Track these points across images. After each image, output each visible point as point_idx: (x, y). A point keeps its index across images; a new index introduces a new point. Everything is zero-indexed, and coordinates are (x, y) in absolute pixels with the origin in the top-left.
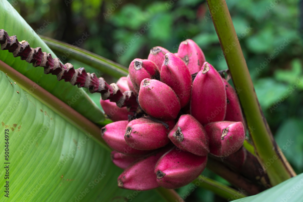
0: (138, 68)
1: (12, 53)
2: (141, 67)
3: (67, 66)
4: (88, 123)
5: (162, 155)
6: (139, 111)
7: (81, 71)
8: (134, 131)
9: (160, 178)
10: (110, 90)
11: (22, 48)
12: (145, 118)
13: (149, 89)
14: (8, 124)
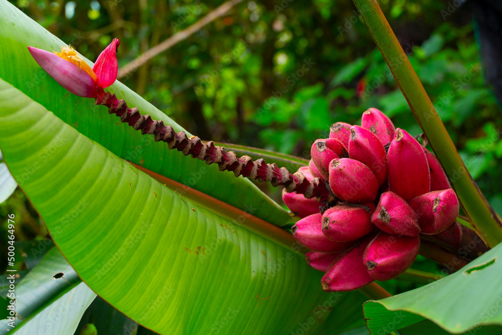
0: (322, 150)
1: (181, 152)
2: (325, 147)
3: (244, 159)
4: (274, 228)
5: (368, 244)
6: (331, 198)
7: (260, 163)
8: (332, 221)
9: (372, 270)
10: (296, 181)
11: (192, 144)
12: (340, 205)
13: (341, 170)
14: (191, 249)
